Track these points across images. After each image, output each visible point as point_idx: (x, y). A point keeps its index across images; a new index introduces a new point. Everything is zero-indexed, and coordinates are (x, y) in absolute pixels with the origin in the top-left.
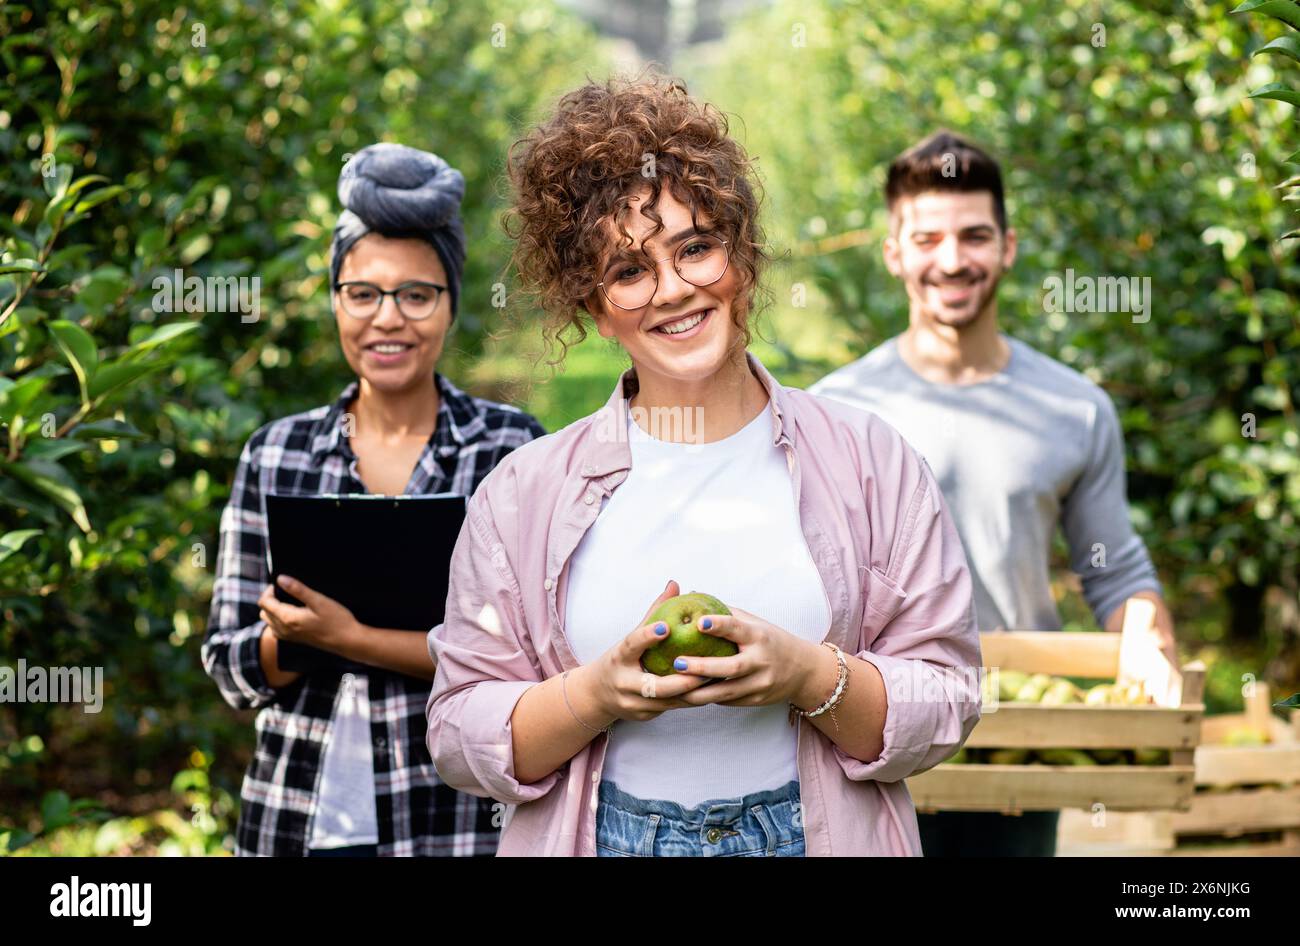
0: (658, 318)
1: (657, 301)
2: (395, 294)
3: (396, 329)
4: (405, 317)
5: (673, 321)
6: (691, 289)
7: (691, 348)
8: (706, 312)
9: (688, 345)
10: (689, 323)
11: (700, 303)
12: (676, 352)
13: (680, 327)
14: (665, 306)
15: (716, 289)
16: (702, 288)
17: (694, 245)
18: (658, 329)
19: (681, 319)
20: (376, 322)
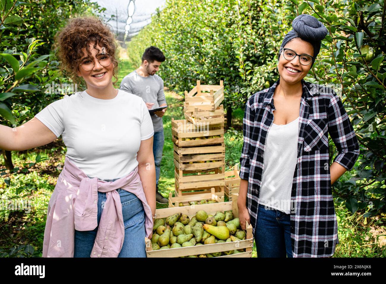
0: (94, 73)
1: (94, 69)
2: (299, 56)
3: (297, 66)
4: (300, 63)
5: (97, 74)
6: (102, 67)
7: (101, 81)
8: (105, 73)
9: (101, 80)
10: (101, 75)
11: (104, 71)
12: (97, 81)
13: (99, 76)
14: (96, 71)
15: (108, 68)
16: (105, 67)
17: (103, 57)
18: (94, 76)
19: (100, 74)
20: (291, 62)
